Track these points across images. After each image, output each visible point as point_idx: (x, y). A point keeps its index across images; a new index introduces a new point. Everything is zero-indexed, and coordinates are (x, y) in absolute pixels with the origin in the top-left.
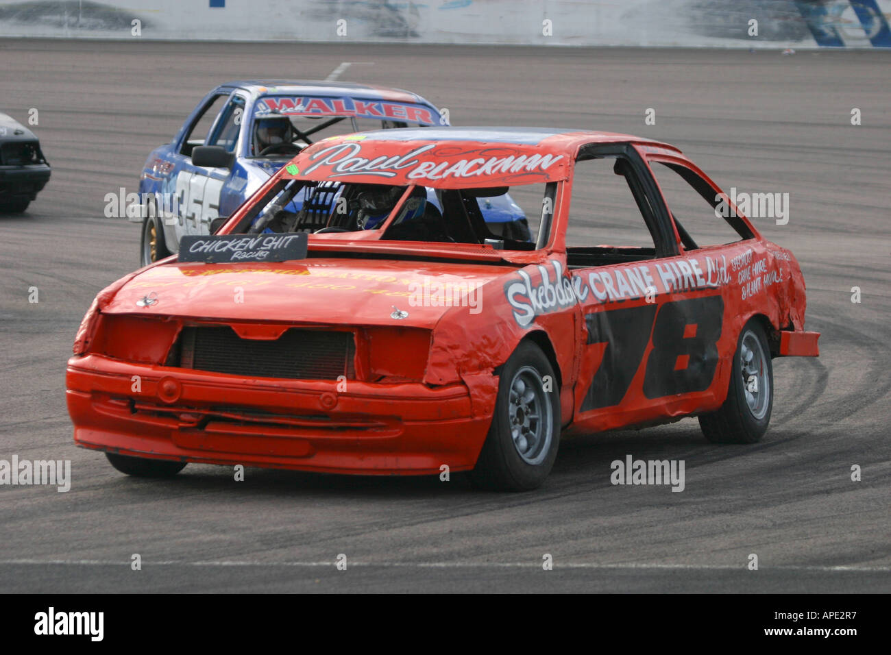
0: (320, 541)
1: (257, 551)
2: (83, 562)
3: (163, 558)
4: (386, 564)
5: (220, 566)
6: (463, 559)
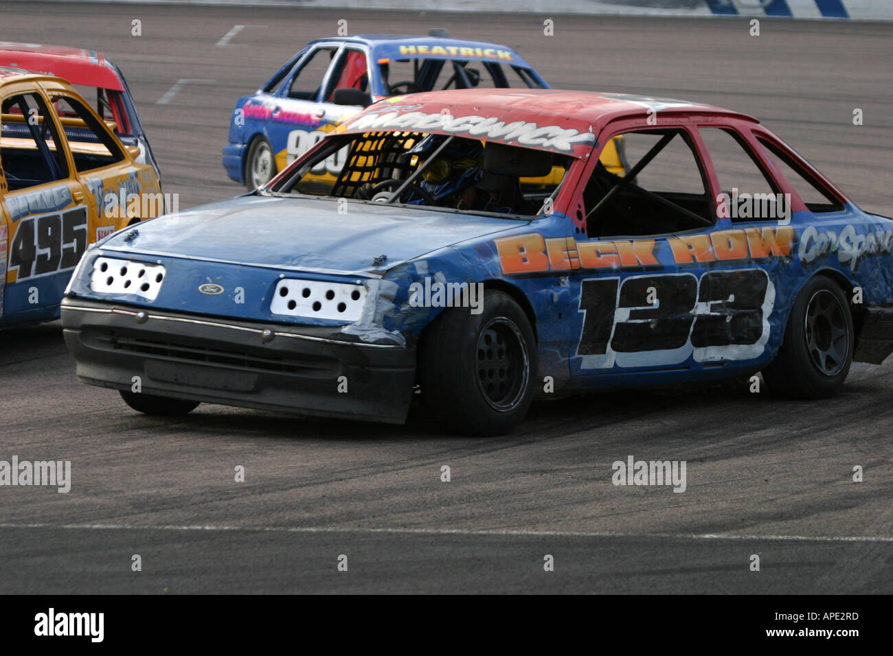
0: (193, 504)
1: (128, 514)
3: (34, 520)
4: (257, 529)
5: (91, 528)
6: (335, 524)
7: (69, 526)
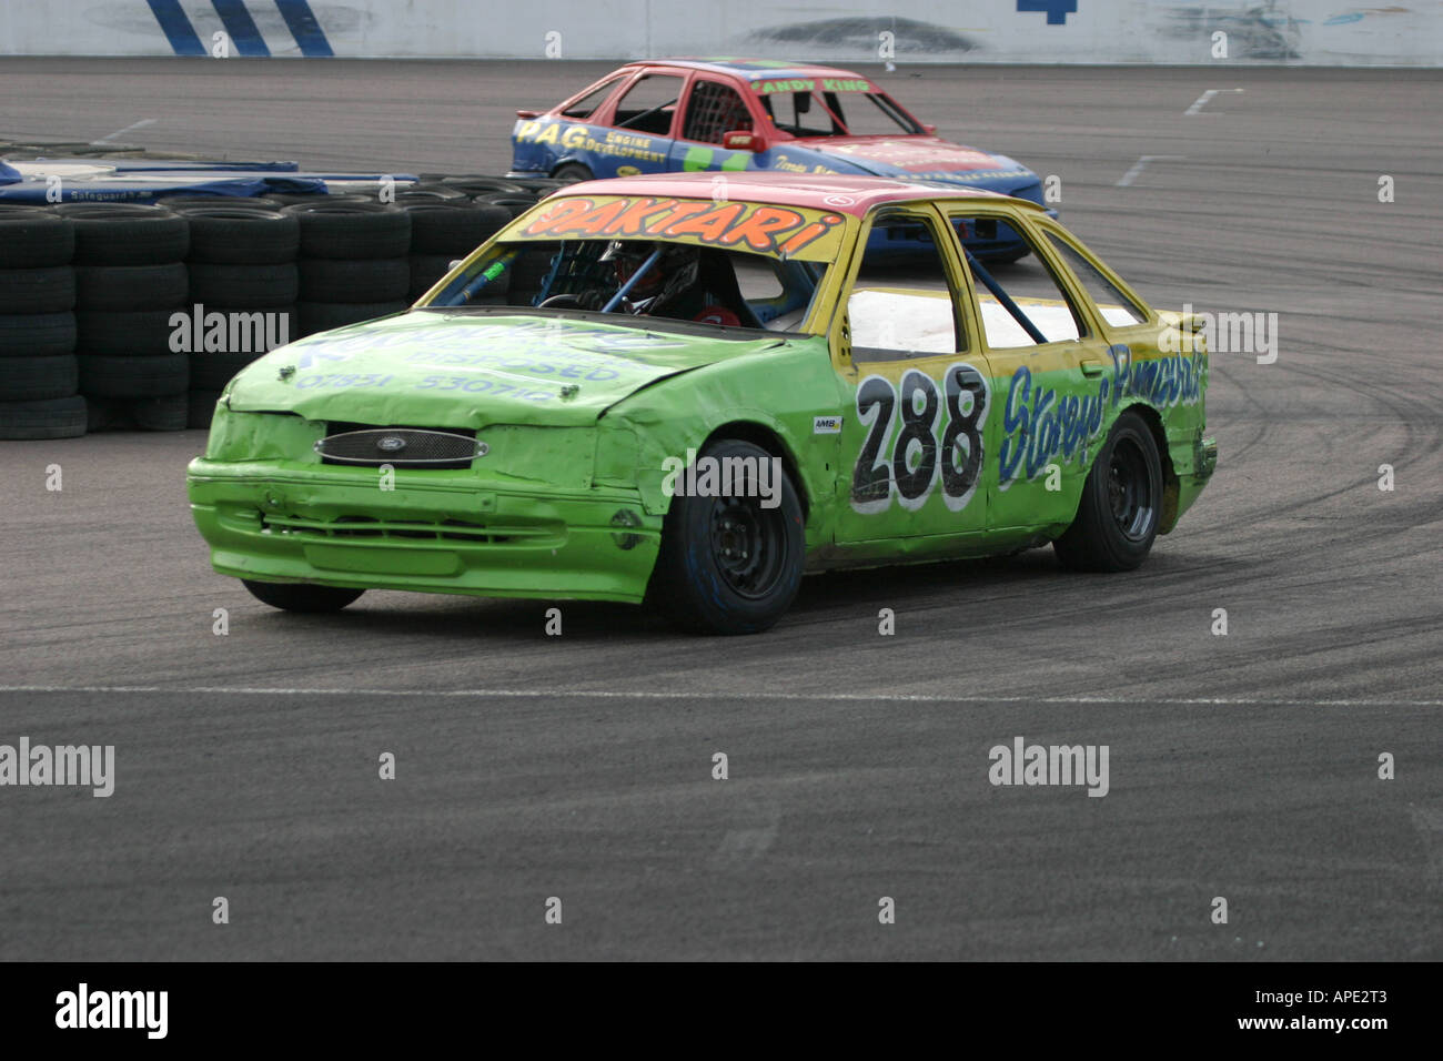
0: (1197, 673)
1: (1120, 685)
2: (913, 697)
3: (1007, 693)
4: (1277, 702)
5: (1078, 702)
6: (1371, 696)
7: (1051, 700)
